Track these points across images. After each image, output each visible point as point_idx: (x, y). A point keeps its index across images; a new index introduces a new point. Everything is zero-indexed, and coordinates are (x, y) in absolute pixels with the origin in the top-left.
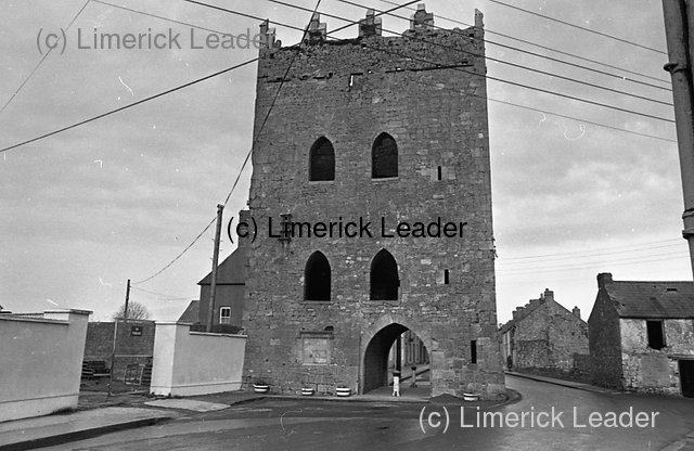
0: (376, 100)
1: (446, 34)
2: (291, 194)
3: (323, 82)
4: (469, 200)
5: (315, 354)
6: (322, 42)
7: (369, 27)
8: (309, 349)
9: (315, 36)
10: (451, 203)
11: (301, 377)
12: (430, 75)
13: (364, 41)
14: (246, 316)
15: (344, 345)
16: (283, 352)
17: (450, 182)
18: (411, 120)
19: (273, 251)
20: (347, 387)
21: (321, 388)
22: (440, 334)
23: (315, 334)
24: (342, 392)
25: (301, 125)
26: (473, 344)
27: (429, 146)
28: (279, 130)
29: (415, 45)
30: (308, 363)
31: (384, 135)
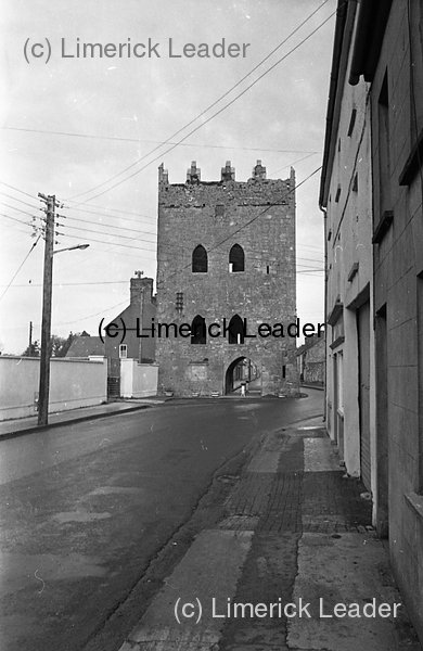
0: (232, 224)
1: (273, 183)
2: (182, 280)
3: (200, 210)
4: (283, 287)
5: (198, 374)
6: (199, 182)
7: (227, 174)
8: (194, 372)
9: (194, 177)
10: (274, 288)
11: (191, 387)
12: (264, 208)
13: (224, 184)
14: (157, 353)
15: (214, 369)
16: (180, 373)
17: (273, 276)
18: (252, 236)
19: (172, 315)
20: (217, 391)
21: (202, 393)
22: (266, 362)
23: (198, 363)
24: (215, 394)
25: (187, 238)
26: (284, 367)
27: (262, 253)
28: (173, 240)
29: (255, 188)
30: (194, 379)
31: (236, 245)
